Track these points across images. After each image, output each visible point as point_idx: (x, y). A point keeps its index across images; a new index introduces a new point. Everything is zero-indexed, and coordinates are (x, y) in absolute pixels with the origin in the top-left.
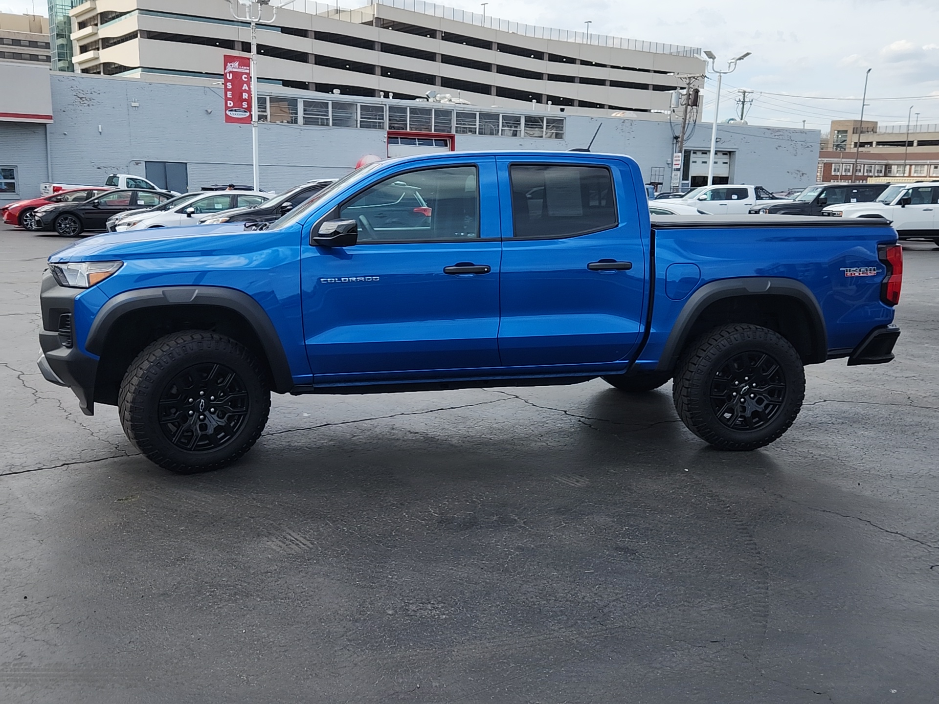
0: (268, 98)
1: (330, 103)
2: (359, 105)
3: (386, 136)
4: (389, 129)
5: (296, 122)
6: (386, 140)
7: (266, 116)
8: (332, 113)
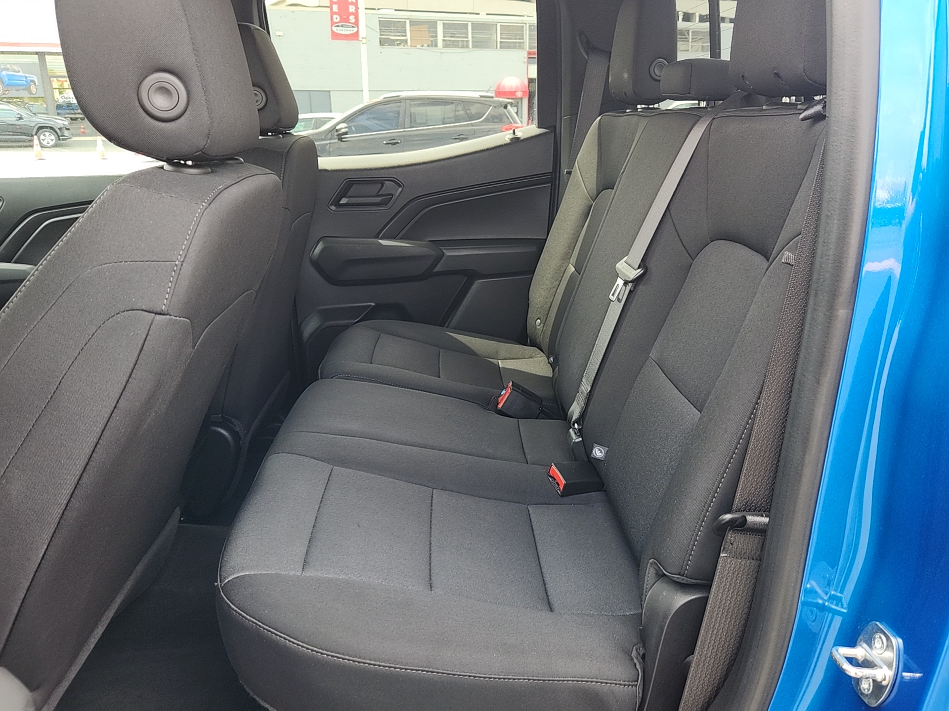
0: (408, 22)
1: (470, 24)
2: (499, 25)
3: (526, 56)
4: (529, 49)
5: (436, 46)
6: (526, 60)
7: (407, 40)
8: (472, 34)
